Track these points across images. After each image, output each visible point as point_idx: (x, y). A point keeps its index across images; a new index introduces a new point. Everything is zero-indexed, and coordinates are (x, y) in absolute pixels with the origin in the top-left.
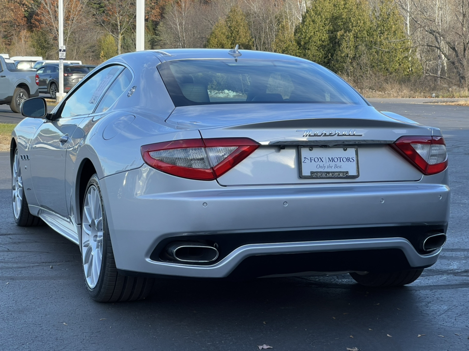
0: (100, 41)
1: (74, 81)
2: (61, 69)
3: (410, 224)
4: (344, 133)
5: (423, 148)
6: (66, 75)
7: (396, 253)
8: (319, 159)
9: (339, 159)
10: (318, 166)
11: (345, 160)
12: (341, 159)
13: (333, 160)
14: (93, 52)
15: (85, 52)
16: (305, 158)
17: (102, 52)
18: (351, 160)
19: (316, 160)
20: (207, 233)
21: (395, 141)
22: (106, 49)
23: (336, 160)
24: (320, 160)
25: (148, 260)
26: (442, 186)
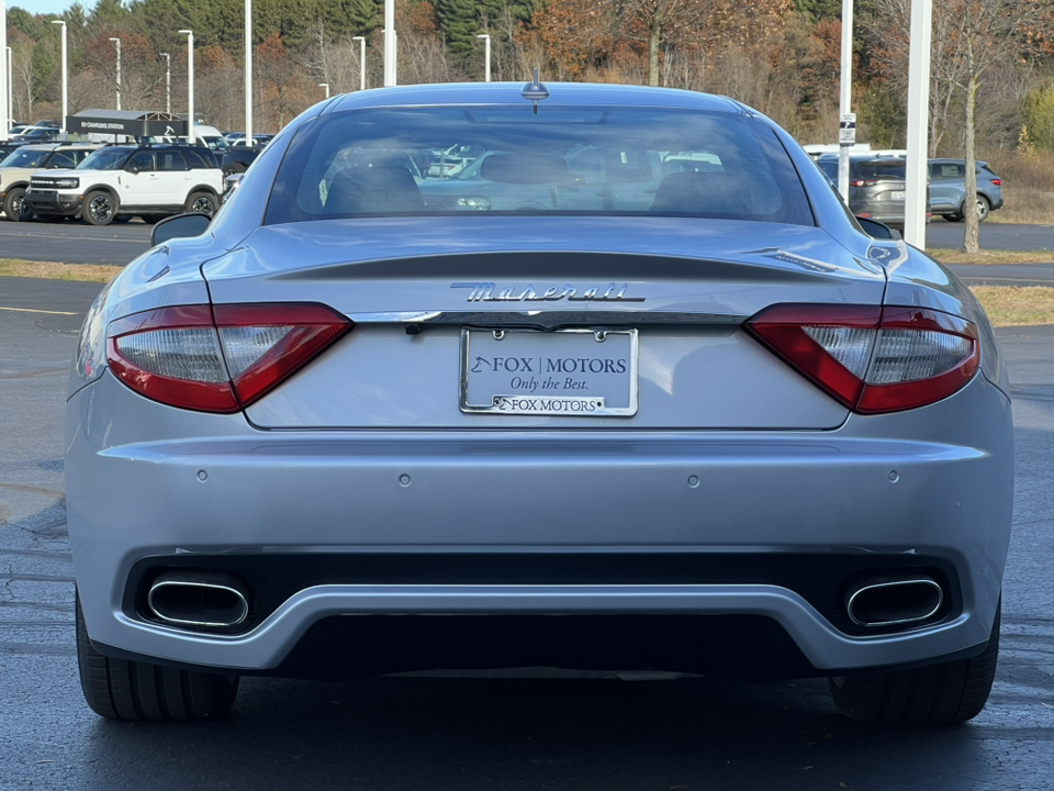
0: (1028, 102)
1: (879, 198)
2: (843, 168)
3: (829, 551)
4: (587, 294)
5: (852, 338)
6: (861, 183)
7: (760, 627)
8: (521, 363)
9: (579, 364)
10: (517, 381)
11: (596, 366)
12: (587, 364)
13: (561, 366)
14: (1008, 129)
15: (990, 131)
16: (479, 359)
17: (1024, 129)
18: (615, 366)
19: (512, 365)
20: (224, 552)
21: (751, 318)
22: (1042, 120)
23: (570, 366)
24: (522, 365)
25: (119, 615)
26: (947, 449)
